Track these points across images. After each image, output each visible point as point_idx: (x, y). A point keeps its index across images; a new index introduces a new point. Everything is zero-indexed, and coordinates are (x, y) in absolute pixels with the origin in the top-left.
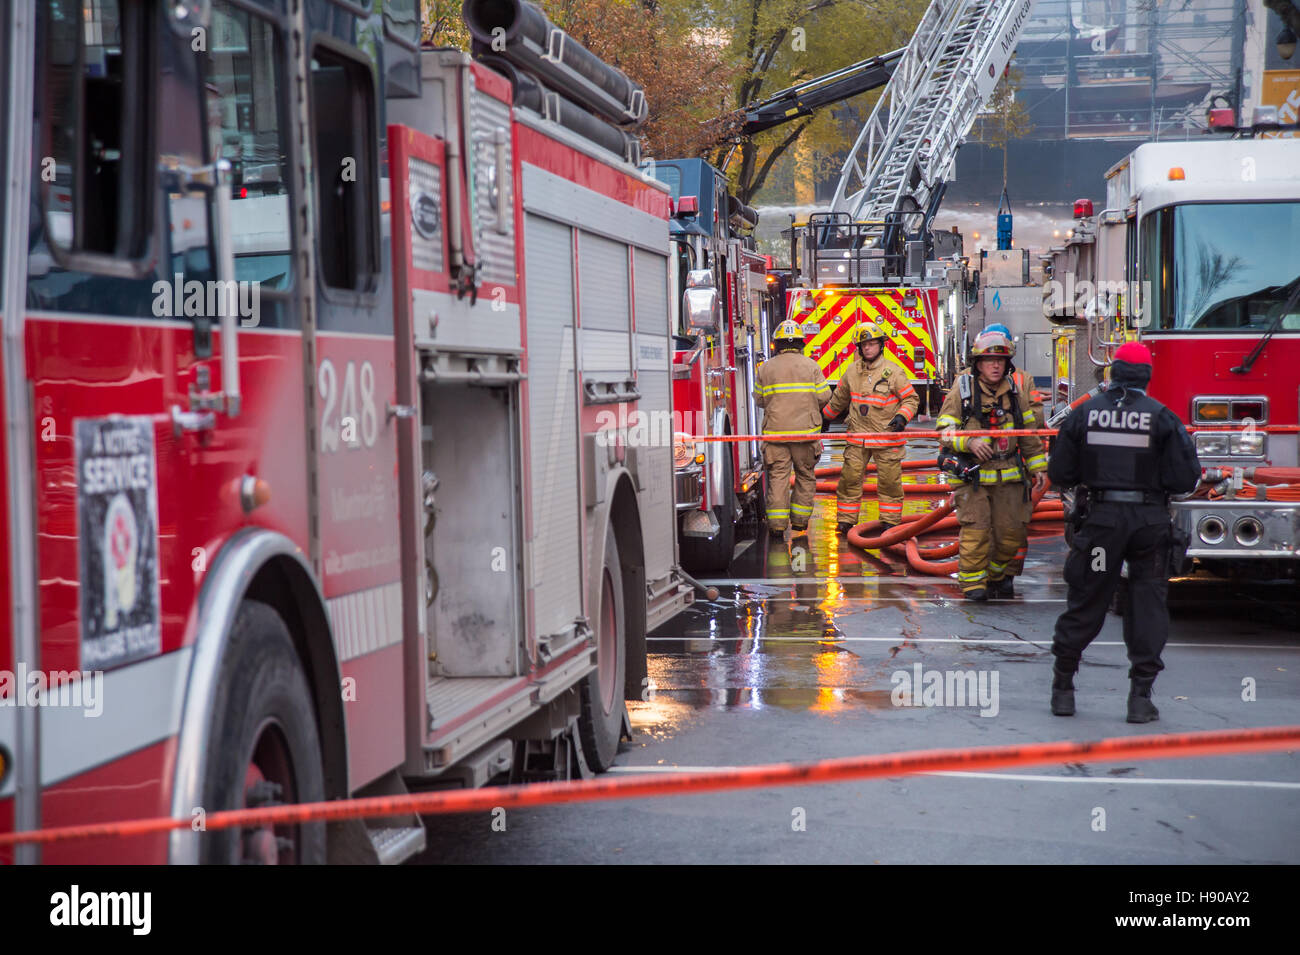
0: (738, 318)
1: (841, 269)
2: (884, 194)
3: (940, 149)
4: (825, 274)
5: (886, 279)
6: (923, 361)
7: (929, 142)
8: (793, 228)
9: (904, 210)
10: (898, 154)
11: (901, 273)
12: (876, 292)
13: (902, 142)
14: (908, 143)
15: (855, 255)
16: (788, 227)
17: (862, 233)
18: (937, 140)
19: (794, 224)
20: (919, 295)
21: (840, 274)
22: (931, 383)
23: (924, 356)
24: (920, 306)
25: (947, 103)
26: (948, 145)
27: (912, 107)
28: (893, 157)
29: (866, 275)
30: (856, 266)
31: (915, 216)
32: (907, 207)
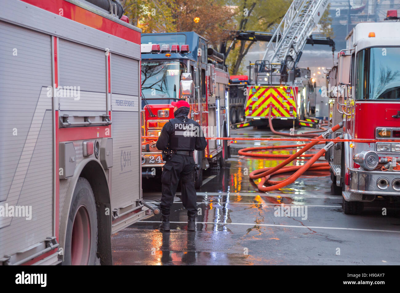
0: (210, 93)
1: (266, 79)
2: (281, 55)
3: (301, 40)
4: (260, 81)
5: (281, 83)
6: (292, 111)
7: (297, 37)
8: (250, 65)
9: (288, 60)
10: (287, 41)
11: (286, 81)
12: (277, 88)
13: (288, 37)
14: (290, 38)
15: (270, 75)
16: (249, 65)
17: (273, 67)
18: (299, 37)
19: (251, 64)
20: (292, 88)
21: (265, 81)
22: (295, 118)
23: (293, 109)
24: (292, 92)
25: (303, 25)
26: (303, 38)
27: (292, 26)
28: (285, 42)
29: (274, 82)
30: (271, 79)
31: (291, 62)
32: (288, 59)
